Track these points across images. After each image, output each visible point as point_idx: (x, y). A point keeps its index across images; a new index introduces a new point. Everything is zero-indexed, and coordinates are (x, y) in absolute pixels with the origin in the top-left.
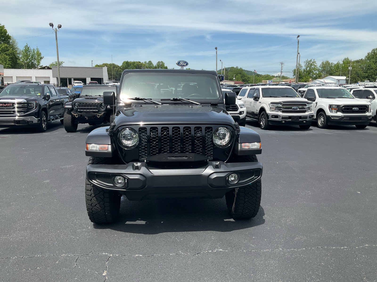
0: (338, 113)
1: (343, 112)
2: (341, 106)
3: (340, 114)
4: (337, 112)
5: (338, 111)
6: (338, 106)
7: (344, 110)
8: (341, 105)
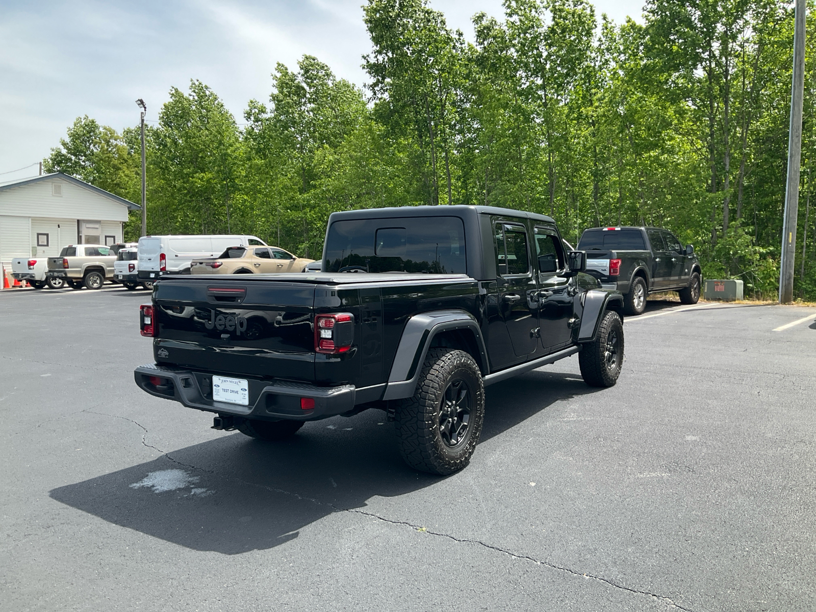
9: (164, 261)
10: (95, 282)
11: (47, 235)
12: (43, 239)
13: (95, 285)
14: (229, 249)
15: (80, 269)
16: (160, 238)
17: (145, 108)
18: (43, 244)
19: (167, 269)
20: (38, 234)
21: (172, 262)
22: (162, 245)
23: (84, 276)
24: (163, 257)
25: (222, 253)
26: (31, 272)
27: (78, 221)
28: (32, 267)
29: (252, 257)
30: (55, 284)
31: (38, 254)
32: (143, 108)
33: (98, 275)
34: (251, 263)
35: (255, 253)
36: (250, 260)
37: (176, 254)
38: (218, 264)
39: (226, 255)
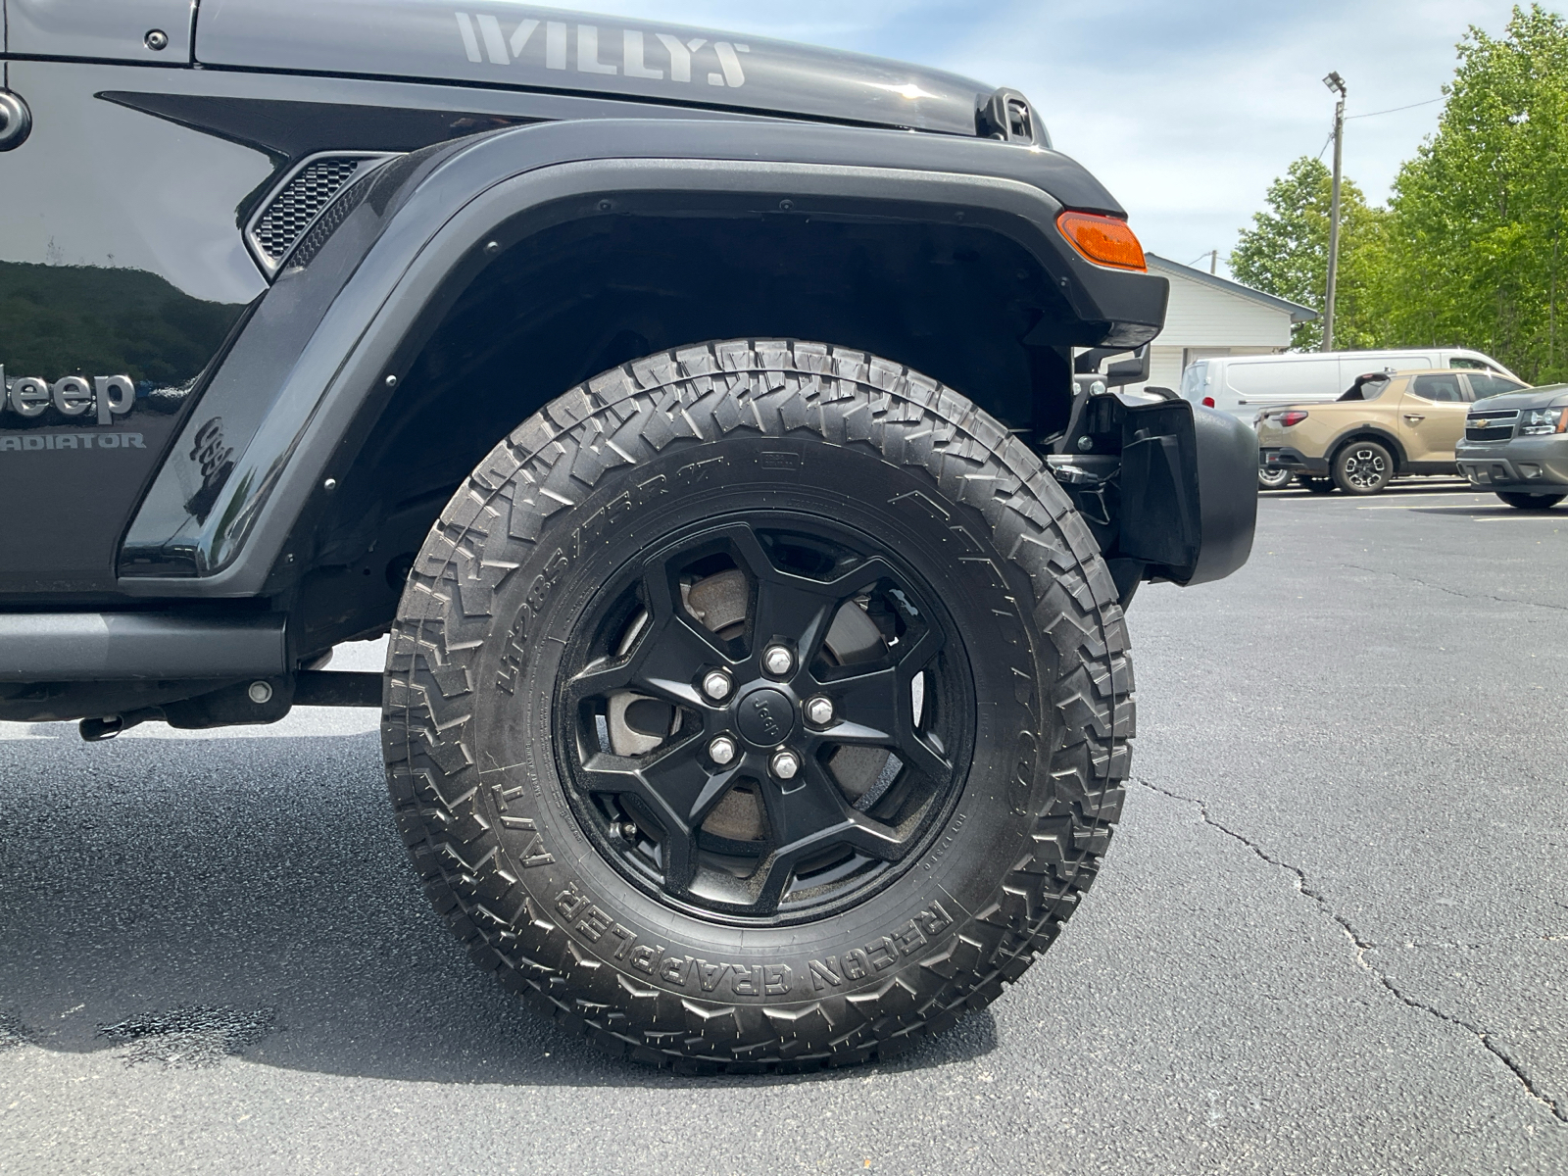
14: (1361, 381)
16: (1208, 363)
17: (1343, 90)
22: (1209, 379)
27: (1186, 351)
29: (1402, 399)
32: (1339, 92)
34: (1395, 414)
35: (1412, 388)
36: (1394, 407)
37: (1242, 399)
38: (1296, 416)
39: (1354, 394)
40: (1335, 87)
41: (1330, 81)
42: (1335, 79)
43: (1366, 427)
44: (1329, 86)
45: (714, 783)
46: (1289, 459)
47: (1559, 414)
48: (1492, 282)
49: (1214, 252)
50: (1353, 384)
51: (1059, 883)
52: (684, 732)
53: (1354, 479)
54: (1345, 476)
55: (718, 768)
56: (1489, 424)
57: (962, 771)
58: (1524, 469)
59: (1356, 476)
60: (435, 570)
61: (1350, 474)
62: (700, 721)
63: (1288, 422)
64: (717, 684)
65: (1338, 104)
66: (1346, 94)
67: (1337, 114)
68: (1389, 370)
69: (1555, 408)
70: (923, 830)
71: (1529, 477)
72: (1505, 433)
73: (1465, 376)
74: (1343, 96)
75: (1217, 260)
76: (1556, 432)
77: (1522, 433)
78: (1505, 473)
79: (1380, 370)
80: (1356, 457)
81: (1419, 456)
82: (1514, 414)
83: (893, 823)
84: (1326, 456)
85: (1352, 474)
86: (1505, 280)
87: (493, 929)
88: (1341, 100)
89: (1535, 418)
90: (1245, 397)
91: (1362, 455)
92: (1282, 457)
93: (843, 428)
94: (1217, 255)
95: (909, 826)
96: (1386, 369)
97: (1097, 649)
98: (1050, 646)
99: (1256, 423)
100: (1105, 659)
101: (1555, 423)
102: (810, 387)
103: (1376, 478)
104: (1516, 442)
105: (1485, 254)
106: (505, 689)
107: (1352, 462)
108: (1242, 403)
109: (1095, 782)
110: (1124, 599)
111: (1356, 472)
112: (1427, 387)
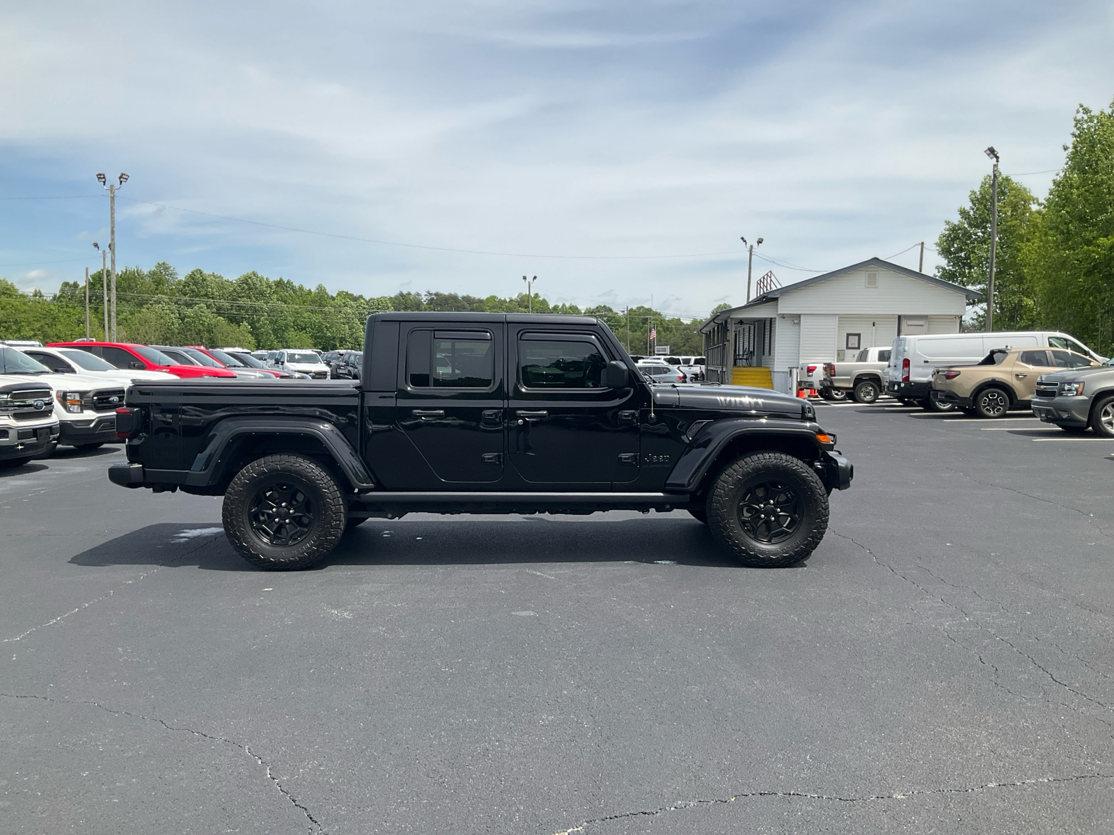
0: (84, 411)
1: (97, 408)
2: (91, 394)
3: (90, 415)
4: (82, 412)
5: (83, 407)
6: (83, 394)
7: (99, 403)
8: (90, 391)
9: (906, 369)
10: (868, 394)
11: (859, 335)
12: (853, 341)
13: (868, 398)
14: (993, 353)
15: (849, 377)
16: (906, 338)
17: (997, 158)
18: (853, 346)
19: (910, 379)
20: (848, 335)
21: (920, 370)
22: (906, 348)
23: (854, 385)
24: (906, 363)
25: (983, 358)
26: (809, 379)
27: (899, 317)
28: (811, 374)
29: (1014, 365)
30: (837, 394)
31: (846, 358)
32: (995, 159)
33: (872, 386)
34: (1011, 373)
35: (1020, 358)
36: (1009, 369)
37: (926, 360)
38: (953, 373)
39: (990, 360)
40: (992, 156)
41: (989, 152)
42: (992, 152)
43: (994, 380)
44: (989, 155)
45: (761, 522)
46: (950, 397)
47: (1078, 386)
48: (1098, 272)
49: (922, 244)
50: (989, 354)
51: (817, 538)
52: (755, 514)
53: (987, 410)
54: (982, 408)
55: (761, 519)
56: (1045, 388)
57: (801, 520)
58: (1061, 413)
59: (988, 407)
60: (721, 487)
61: (985, 407)
62: (758, 511)
63: (949, 377)
64: (762, 506)
65: (995, 165)
66: (1000, 160)
67: (994, 172)
68: (1009, 347)
69: (1076, 383)
70: (795, 529)
71: (1064, 417)
72: (1053, 394)
73: (1050, 352)
74: (997, 161)
75: (924, 249)
76: (1077, 395)
77: (1061, 395)
78: (1053, 415)
79: (1002, 347)
80: (988, 397)
81: (1025, 396)
82: (1057, 384)
83: (790, 529)
84: (970, 396)
85: (986, 406)
86: (1106, 271)
87: (729, 542)
88: (996, 163)
89: (1067, 387)
90: (928, 358)
91: (991, 396)
92: (946, 396)
93: (783, 467)
94: (925, 246)
95: (793, 529)
96: (1007, 346)
97: (823, 501)
98: (816, 500)
99: (933, 375)
100: (824, 503)
101: (1076, 390)
102: (778, 461)
103: (1000, 409)
104: (1057, 399)
105: (1093, 254)
106: (731, 505)
107: (986, 400)
108: (926, 362)
109: (823, 522)
110: (829, 493)
111: (988, 405)
112: (1031, 357)
